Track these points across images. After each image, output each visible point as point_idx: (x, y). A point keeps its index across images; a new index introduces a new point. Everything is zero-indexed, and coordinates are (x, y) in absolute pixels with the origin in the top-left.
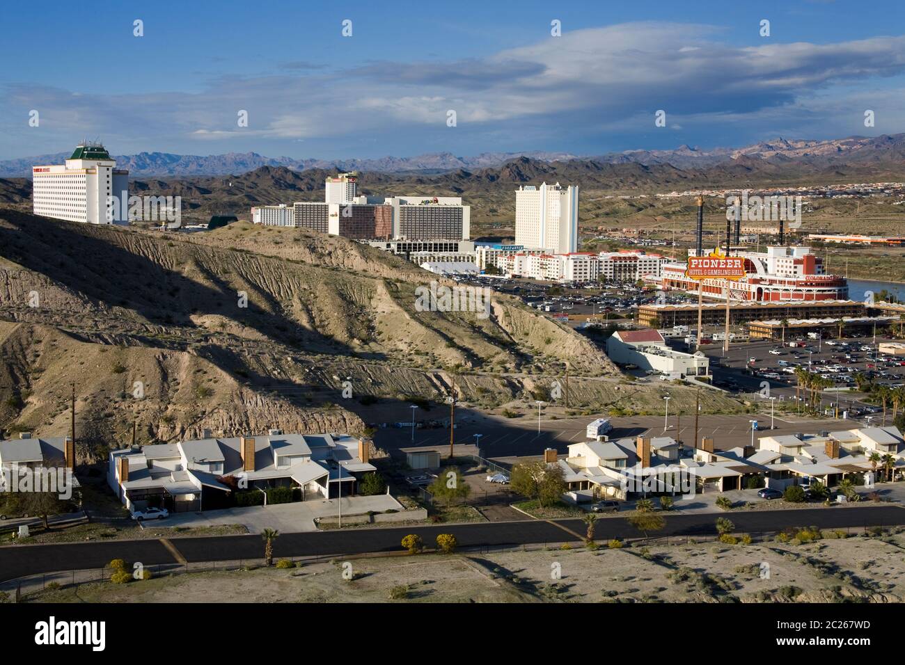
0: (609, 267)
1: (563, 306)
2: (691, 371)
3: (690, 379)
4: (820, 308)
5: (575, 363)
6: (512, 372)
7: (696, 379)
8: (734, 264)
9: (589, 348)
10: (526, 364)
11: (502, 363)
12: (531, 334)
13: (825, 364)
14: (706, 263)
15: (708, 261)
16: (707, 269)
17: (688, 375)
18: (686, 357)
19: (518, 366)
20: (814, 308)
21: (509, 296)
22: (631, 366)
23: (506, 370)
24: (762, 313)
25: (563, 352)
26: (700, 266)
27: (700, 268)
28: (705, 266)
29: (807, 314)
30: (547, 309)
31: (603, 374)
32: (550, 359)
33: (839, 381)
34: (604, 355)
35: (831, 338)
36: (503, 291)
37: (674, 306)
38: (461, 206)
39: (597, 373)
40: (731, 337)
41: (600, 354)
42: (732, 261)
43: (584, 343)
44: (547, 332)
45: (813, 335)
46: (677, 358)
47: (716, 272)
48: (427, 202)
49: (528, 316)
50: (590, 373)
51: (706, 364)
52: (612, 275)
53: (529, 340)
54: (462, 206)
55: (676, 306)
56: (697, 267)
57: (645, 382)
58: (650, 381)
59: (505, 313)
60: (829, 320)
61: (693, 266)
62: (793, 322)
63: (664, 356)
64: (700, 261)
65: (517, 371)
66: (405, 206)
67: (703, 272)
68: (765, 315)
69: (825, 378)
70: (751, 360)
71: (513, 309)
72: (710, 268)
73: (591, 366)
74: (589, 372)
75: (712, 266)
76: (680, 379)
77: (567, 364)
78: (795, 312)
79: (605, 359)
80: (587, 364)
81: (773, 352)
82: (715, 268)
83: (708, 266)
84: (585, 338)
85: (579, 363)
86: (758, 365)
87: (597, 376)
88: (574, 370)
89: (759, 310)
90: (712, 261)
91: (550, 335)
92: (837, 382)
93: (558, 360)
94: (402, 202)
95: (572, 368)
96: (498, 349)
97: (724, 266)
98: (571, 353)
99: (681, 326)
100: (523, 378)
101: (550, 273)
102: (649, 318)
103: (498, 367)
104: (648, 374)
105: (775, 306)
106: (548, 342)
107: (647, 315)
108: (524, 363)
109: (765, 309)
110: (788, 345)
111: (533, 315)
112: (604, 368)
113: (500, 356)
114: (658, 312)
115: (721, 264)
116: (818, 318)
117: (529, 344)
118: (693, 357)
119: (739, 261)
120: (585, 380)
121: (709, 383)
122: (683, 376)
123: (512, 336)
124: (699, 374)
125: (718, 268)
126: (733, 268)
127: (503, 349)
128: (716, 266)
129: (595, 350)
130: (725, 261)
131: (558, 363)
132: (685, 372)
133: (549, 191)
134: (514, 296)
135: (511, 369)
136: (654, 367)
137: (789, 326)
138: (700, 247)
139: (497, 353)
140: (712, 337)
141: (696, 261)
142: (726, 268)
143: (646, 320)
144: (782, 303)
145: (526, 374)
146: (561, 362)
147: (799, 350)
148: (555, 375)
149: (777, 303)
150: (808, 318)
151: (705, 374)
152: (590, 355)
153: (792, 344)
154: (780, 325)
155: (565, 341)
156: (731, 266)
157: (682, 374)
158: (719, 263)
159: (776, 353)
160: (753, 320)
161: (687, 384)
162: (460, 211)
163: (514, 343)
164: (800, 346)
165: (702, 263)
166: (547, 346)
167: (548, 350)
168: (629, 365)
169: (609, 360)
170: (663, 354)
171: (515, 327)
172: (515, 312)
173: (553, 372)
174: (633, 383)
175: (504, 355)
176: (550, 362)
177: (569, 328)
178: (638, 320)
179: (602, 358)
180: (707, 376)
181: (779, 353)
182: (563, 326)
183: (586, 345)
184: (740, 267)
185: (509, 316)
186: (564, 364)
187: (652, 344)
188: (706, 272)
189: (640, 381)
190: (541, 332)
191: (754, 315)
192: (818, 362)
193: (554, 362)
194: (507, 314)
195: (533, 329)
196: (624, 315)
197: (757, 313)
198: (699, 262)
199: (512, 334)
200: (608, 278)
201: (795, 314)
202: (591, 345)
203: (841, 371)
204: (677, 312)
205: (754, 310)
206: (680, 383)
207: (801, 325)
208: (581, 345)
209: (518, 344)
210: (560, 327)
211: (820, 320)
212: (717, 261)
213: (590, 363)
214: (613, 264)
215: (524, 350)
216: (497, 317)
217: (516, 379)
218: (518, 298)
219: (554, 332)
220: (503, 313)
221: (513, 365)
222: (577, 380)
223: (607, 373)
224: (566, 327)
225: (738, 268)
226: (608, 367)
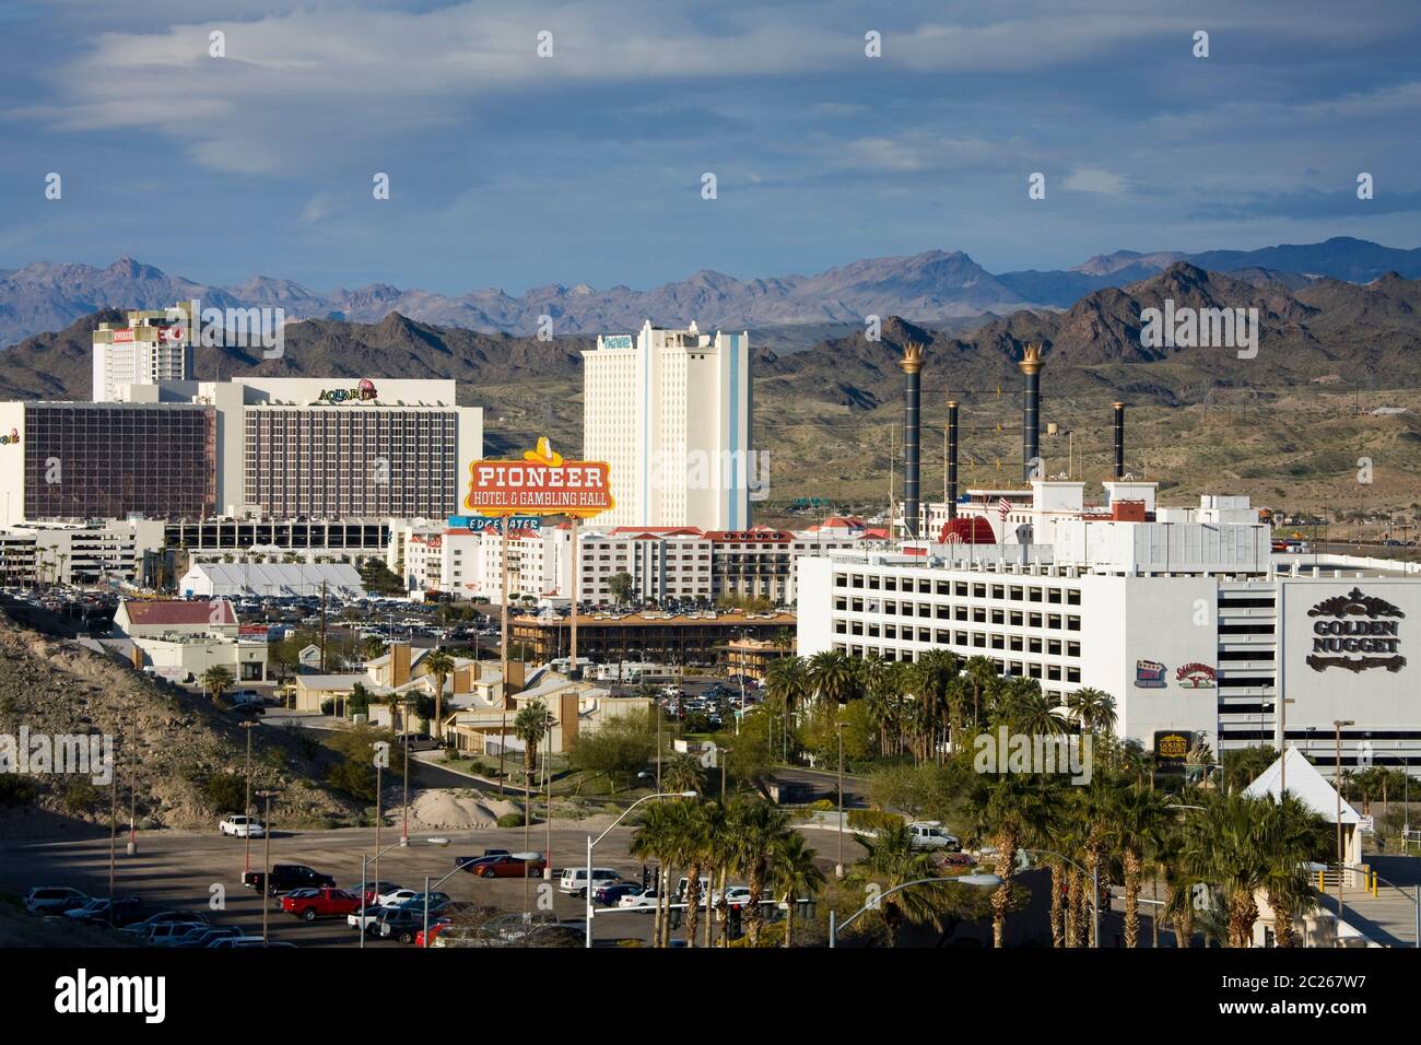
8: (584, 477)
14: (516, 477)
15: (520, 470)
16: (518, 490)
26: (501, 483)
27: (500, 489)
28: (512, 484)
38: (451, 407)
42: (579, 471)
47: (539, 497)
48: (340, 396)
51: (261, 656)
52: (708, 585)
54: (459, 409)
56: (492, 484)
61: (483, 483)
64: (501, 470)
66: (264, 407)
67: (508, 498)
72: (525, 488)
75: (531, 484)
82: (537, 488)
83: (520, 484)
90: (531, 471)
94: (251, 396)
97: (561, 484)
101: (523, 582)
115: (554, 477)
118: (235, 642)
119: (597, 471)
122: (192, 679)
125: (546, 488)
126: (583, 489)
128: (541, 484)
130: (561, 471)
133: (662, 350)
141: (491, 470)
142: (565, 489)
156: (579, 484)
158: (547, 477)
162: (448, 423)
180: (263, 682)
198: (497, 474)
212: (542, 471)
214: (708, 552)
225: (595, 489)
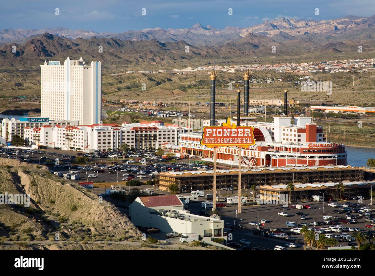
0: (131, 137)
1: (88, 174)
2: (208, 232)
3: (207, 240)
4: (322, 172)
5: (99, 229)
6: (38, 239)
7: (213, 240)
8: (244, 133)
9: (113, 213)
10: (52, 231)
11: (29, 231)
12: (57, 202)
13: (328, 224)
14: (220, 133)
15: (221, 130)
16: (220, 137)
17: (205, 236)
18: (202, 220)
19: (45, 234)
20: (317, 172)
21: (35, 166)
22: (153, 229)
23: (33, 238)
24: (270, 177)
25: (89, 218)
26: (214, 135)
27: (214, 137)
28: (218, 135)
29: (311, 178)
30: (73, 178)
31: (127, 238)
32: (76, 225)
33: (341, 240)
34: (127, 220)
35: (333, 201)
36: (31, 161)
37: (191, 172)
39: (121, 237)
40: (244, 201)
41: (124, 219)
42: (242, 130)
43: (108, 209)
44: (72, 200)
45: (317, 198)
46: (195, 220)
47: (228, 140)
49: (54, 184)
50: (114, 238)
51: (221, 226)
52: (134, 144)
53: (56, 208)
55: (193, 172)
56: (211, 135)
57: (165, 244)
58: (170, 244)
59: (32, 182)
60: (330, 184)
61: (208, 135)
62: (298, 186)
63: (182, 219)
64: (214, 130)
65: (43, 238)
67: (217, 140)
68: (273, 179)
69: (329, 237)
70: (262, 222)
71: (40, 178)
72: (223, 137)
73: (115, 231)
74: (113, 236)
75: (225, 135)
76: (198, 241)
77: (93, 229)
78: (300, 176)
79: (128, 223)
80: (111, 229)
81: (282, 214)
82: (227, 137)
83: (221, 135)
84: (109, 204)
85: (104, 228)
86: (268, 226)
87: (120, 240)
88: (99, 235)
89: (268, 175)
90: (225, 130)
91: (76, 202)
92: (340, 241)
93: (83, 226)
95: (98, 233)
96: (24, 218)
97: (236, 135)
98: (96, 219)
99: (198, 191)
100: (50, 245)
101: (75, 144)
102: (168, 184)
103: (25, 236)
104: (169, 237)
105: (282, 172)
106: (74, 209)
107: (167, 181)
108: (50, 230)
109: (273, 174)
110: (295, 208)
111: (59, 184)
112: (127, 232)
113: (27, 224)
114: (177, 178)
115: (233, 133)
116: (320, 182)
117: (55, 212)
118: (209, 220)
119: (249, 130)
120: (109, 245)
121: (225, 244)
122: (200, 238)
123: (38, 205)
124: (215, 236)
125: (230, 137)
126: (244, 137)
127: (30, 217)
128: (229, 135)
129: (119, 215)
130: (236, 130)
131: (84, 229)
132: (202, 234)
133: (73, 66)
134: (41, 166)
135: (38, 237)
136: (174, 230)
137: (295, 190)
138: (214, 118)
139: (24, 222)
140: (226, 201)
141: (211, 130)
142: (237, 137)
143: (166, 186)
144: (288, 169)
145: (52, 241)
146: (86, 227)
147: (305, 212)
148: (81, 240)
149: (284, 169)
150: (311, 182)
151: (220, 236)
152: (114, 220)
153: (298, 207)
154: (287, 189)
155: (90, 207)
156: (242, 135)
157: (200, 236)
158: (231, 132)
159: (284, 215)
160: (262, 185)
161: (204, 245)
163: (41, 212)
164: (305, 208)
165: (216, 132)
166: (73, 213)
167: (74, 217)
168: (151, 228)
169: (132, 225)
170: (182, 217)
171: (41, 196)
172: (41, 181)
173: (79, 238)
174: (155, 245)
175: (30, 224)
176: (75, 228)
177: (94, 195)
178: (158, 186)
179: (126, 222)
180: (222, 237)
181: (286, 214)
182: (88, 193)
183: (110, 211)
184: (250, 135)
185: (36, 185)
186: (89, 230)
187: (172, 208)
188: (219, 140)
189: (161, 244)
190: (67, 200)
191: (263, 180)
192: (322, 222)
193: (80, 228)
194: (34, 184)
195: (59, 196)
196: (145, 182)
197: (266, 178)
198: (213, 132)
199: (39, 202)
200: (130, 147)
201: (300, 178)
202: (115, 210)
203: (343, 231)
204: (194, 178)
205: (263, 175)
206: (198, 244)
207: (306, 189)
208: (106, 210)
209: (44, 212)
210: (85, 194)
211: (323, 184)
212: (229, 130)
213: (114, 228)
214: (134, 134)
215: (51, 218)
216: (23, 186)
217: (43, 246)
218: (44, 167)
219: (80, 199)
220: (29, 182)
221: (40, 232)
222: (101, 245)
223: (130, 237)
224: (91, 194)
225: (248, 137)
226: (131, 231)
